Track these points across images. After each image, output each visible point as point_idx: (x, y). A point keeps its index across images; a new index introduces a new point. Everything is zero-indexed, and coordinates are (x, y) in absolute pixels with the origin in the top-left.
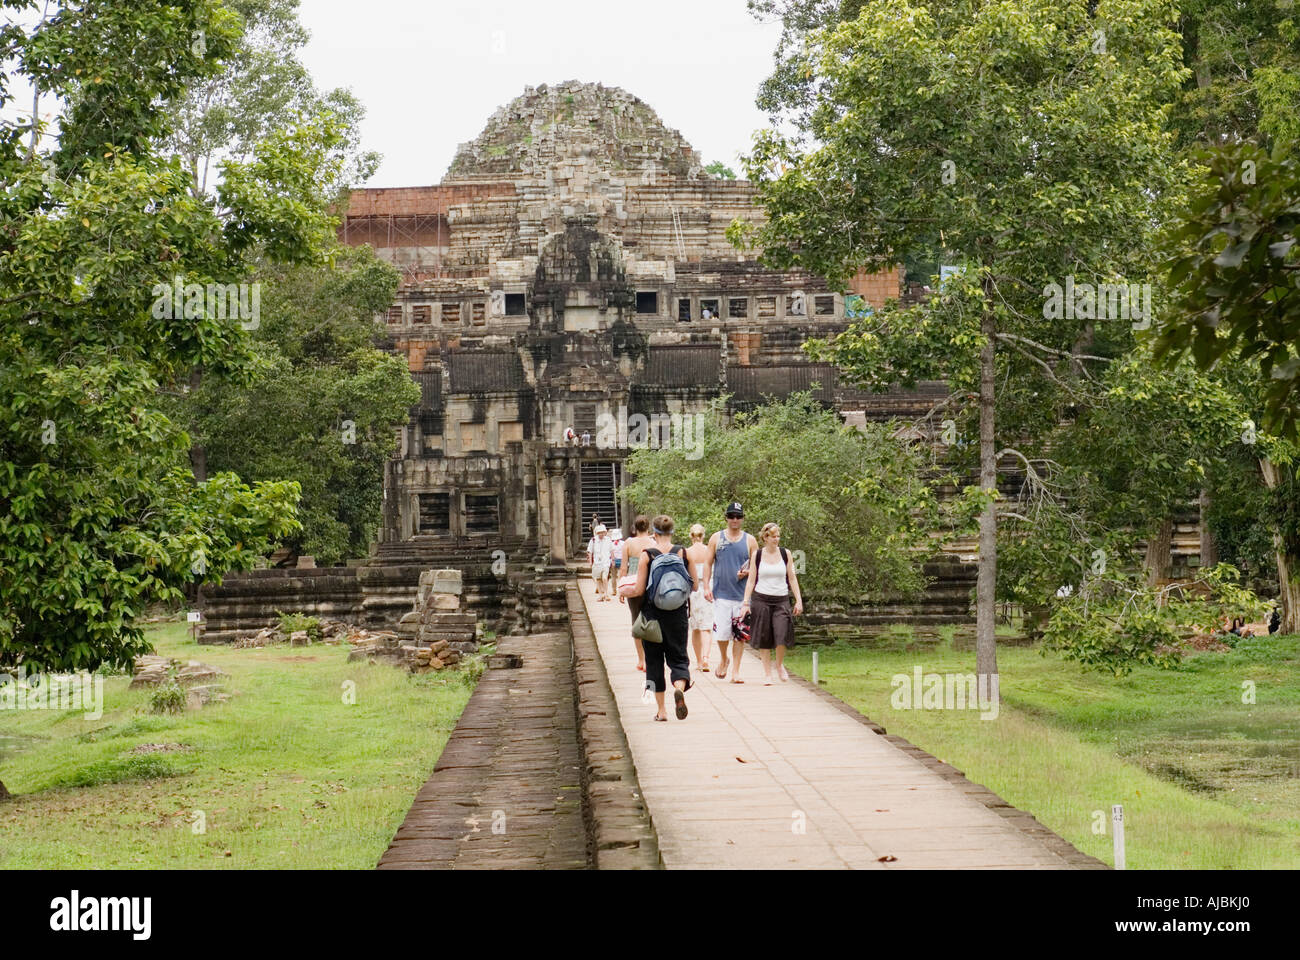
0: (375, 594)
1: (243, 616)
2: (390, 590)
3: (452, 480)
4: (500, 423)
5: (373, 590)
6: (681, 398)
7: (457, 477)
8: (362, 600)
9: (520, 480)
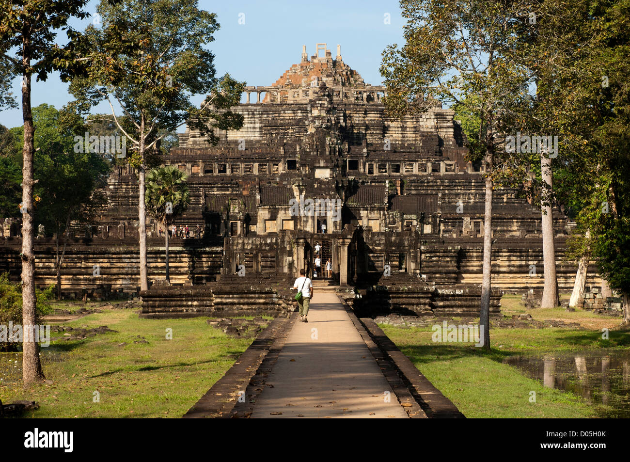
0: (219, 298)
1: (159, 306)
2: (225, 296)
3: (254, 247)
4: (283, 220)
5: (218, 296)
6: (367, 210)
7: (257, 246)
8: (212, 300)
9: (286, 248)
